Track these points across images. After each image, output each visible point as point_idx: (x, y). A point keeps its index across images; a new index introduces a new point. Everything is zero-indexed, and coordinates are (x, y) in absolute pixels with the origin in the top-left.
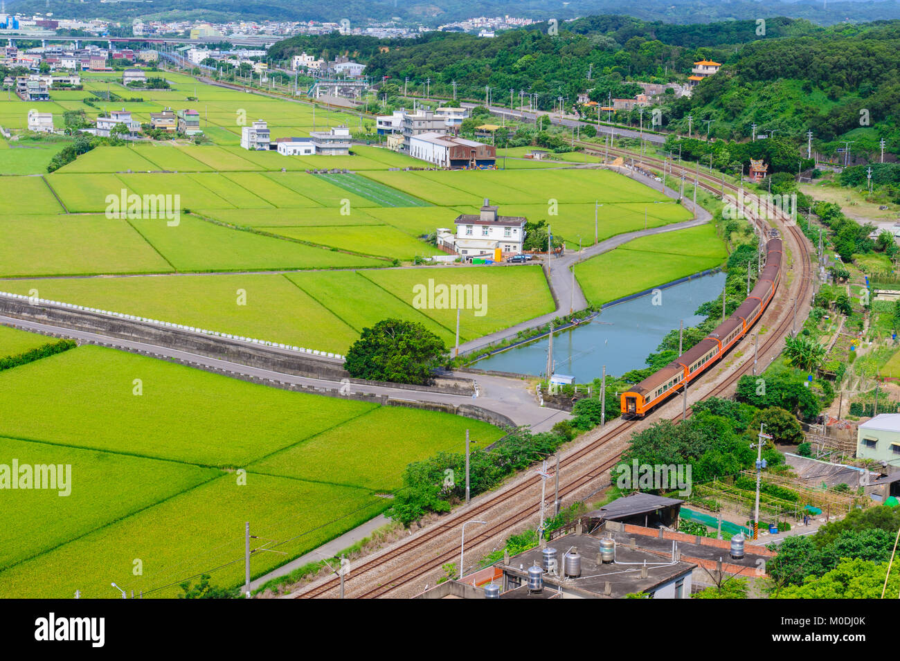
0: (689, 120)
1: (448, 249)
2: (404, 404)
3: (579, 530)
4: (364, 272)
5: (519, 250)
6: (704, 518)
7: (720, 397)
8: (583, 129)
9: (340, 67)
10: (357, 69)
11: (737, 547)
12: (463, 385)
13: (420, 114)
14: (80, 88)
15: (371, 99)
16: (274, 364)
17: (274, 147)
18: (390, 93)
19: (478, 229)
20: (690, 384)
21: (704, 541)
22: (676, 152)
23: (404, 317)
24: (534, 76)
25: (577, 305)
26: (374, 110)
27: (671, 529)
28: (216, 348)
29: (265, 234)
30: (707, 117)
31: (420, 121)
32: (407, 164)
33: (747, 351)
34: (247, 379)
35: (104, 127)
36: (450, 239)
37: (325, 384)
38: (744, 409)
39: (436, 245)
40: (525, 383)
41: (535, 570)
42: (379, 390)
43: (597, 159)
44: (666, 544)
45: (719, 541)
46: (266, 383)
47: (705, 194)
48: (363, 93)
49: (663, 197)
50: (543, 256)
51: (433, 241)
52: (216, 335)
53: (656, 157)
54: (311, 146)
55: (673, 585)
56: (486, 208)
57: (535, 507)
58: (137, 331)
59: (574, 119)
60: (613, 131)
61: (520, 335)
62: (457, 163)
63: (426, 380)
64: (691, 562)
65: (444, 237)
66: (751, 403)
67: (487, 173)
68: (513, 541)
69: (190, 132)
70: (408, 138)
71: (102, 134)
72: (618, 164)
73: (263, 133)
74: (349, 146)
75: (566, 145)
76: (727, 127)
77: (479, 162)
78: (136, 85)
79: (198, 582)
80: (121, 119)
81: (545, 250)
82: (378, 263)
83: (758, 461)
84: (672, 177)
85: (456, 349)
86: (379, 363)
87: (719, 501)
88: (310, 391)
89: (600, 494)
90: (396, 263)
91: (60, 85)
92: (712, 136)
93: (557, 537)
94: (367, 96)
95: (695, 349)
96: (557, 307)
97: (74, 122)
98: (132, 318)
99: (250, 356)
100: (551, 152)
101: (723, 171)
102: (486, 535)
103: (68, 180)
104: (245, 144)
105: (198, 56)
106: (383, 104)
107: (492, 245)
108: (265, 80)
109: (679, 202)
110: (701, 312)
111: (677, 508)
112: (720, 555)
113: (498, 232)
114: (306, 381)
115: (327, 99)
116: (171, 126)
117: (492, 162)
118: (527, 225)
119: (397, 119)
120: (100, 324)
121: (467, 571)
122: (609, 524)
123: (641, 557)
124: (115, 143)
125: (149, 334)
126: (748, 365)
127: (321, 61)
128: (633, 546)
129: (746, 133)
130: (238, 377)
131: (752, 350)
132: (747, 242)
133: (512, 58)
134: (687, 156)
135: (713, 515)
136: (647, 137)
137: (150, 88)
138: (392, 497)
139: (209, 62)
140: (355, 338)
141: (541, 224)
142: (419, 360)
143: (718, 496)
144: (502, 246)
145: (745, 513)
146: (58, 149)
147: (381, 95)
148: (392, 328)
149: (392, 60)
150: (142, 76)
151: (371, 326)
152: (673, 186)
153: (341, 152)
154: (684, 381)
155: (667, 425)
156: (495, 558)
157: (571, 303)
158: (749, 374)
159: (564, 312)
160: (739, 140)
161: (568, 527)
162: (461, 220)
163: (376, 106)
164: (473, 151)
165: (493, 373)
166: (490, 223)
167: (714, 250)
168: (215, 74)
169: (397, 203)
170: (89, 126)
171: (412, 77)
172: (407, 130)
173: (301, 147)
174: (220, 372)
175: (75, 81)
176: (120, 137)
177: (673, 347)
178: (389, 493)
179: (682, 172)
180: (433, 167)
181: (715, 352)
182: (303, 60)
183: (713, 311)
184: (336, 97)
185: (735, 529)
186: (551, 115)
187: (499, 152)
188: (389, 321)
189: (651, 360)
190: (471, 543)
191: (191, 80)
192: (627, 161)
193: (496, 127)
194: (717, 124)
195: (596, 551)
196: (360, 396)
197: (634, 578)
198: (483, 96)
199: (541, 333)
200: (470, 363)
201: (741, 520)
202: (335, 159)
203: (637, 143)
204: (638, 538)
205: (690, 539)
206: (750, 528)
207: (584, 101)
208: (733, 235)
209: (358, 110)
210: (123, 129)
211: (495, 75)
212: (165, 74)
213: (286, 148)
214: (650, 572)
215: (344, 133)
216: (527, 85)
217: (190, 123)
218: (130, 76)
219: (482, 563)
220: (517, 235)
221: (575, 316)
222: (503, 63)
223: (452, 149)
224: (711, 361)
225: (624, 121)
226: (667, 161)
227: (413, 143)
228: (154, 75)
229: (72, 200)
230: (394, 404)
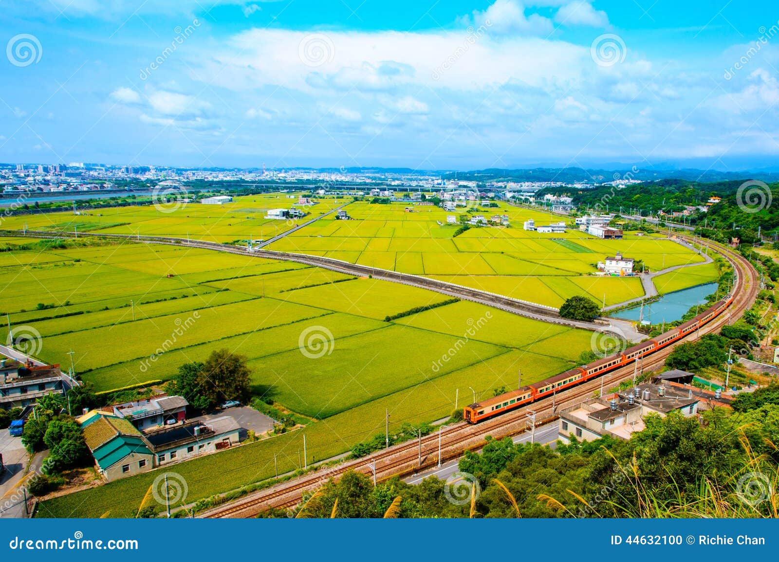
0: (706, 221)
1: (602, 270)
2: (581, 329)
3: (650, 382)
4: (568, 277)
5: (630, 271)
6: (703, 381)
7: (713, 333)
8: (659, 224)
9: (563, 199)
10: (569, 200)
11: (718, 394)
12: (605, 323)
13: (593, 217)
14: (466, 206)
15: (573, 212)
16: (532, 311)
17: (536, 229)
18: (582, 209)
19: (614, 262)
20: (700, 327)
21: (703, 391)
22: (699, 234)
23: (582, 295)
24: (641, 203)
25: (654, 294)
26: (575, 216)
27: (689, 385)
28: (511, 303)
29: (531, 262)
30: (714, 220)
31: (593, 220)
32: (587, 236)
33: (727, 315)
34: (521, 315)
35: (474, 221)
36: (602, 266)
37: (552, 319)
38: (723, 339)
39: (597, 268)
40: (630, 323)
41: (631, 396)
42: (572, 323)
43: (665, 236)
44: (687, 391)
45: (710, 391)
46: (529, 317)
47: (711, 251)
48: (571, 209)
49: (692, 252)
50: (640, 274)
51: (596, 266)
52: (511, 299)
53: (691, 236)
54: (550, 229)
55: (689, 407)
56: (618, 254)
57: (632, 372)
58: (481, 296)
59: (656, 220)
60: (672, 225)
61: (629, 304)
62: (607, 237)
63: (590, 320)
64: (697, 399)
65: (600, 265)
66: (727, 337)
67: (619, 240)
68: (622, 384)
69: (505, 223)
70: (588, 227)
71: (473, 223)
72: (674, 238)
73: (532, 224)
74: (565, 229)
75: (652, 230)
76: (722, 224)
77: (616, 236)
78: (486, 206)
79: (500, 389)
80: (480, 218)
81: (641, 272)
82: (574, 274)
83: (729, 360)
84: (697, 244)
85: (603, 309)
86: (572, 312)
87: (711, 375)
88: (545, 321)
89: (660, 368)
90: (581, 274)
91: (458, 206)
92: (716, 227)
93: (640, 384)
94: (573, 210)
95: (703, 314)
96: (645, 294)
97: (463, 219)
98: (481, 291)
99: (524, 307)
100: (645, 232)
101: (719, 242)
102: (612, 381)
103: (458, 240)
104: (525, 228)
105: (509, 195)
106: (579, 213)
107: (620, 269)
108: (534, 204)
109: (699, 254)
110: (707, 298)
111: (692, 377)
112: (709, 397)
113: (622, 264)
114: (544, 317)
115: (556, 211)
116: (498, 221)
117: (621, 237)
118: (634, 262)
119: (584, 219)
120: (469, 293)
121: (604, 394)
122: (663, 381)
123: (676, 395)
124: (478, 227)
125: (487, 297)
126: (727, 321)
127: (556, 197)
128: (672, 390)
129: (730, 226)
130: (518, 315)
131: (729, 315)
132: (729, 271)
133: (631, 196)
134: (704, 236)
135: (708, 381)
136: (687, 228)
137: (491, 207)
138: (575, 364)
139: (513, 197)
140: (563, 302)
141: (640, 261)
142: (588, 312)
143: (710, 373)
144: (624, 269)
145: (721, 381)
146: (457, 229)
147: (578, 210)
148: (578, 299)
149: (583, 196)
150: (488, 202)
151: (570, 298)
152: (697, 248)
153: (561, 232)
154: (698, 326)
155: (690, 343)
156: (614, 391)
157: (651, 293)
158: (726, 325)
159: (647, 297)
160: (727, 229)
161: (645, 381)
162: (607, 258)
163: (576, 214)
164: (613, 232)
165: (618, 319)
166: (619, 260)
167: (714, 274)
168: (515, 202)
169: (582, 251)
170: (469, 221)
171: (590, 203)
172: (588, 223)
173: (546, 229)
174: (512, 312)
175: (464, 204)
176: (480, 224)
177: (694, 312)
178: (574, 362)
179: (701, 242)
180: (597, 238)
181: (713, 314)
182: (549, 197)
183: (711, 298)
184: (560, 211)
185: (717, 387)
186: (647, 218)
187: (624, 232)
188: (577, 297)
189: (684, 317)
190: (605, 384)
191: (507, 204)
192: (678, 237)
193: (624, 223)
194: (718, 223)
195: (656, 391)
196: (564, 325)
197: (672, 403)
198: (619, 211)
199: (638, 304)
200: (608, 314)
201: (720, 384)
202: (559, 234)
203: (683, 230)
204: (675, 387)
205: (697, 390)
206: (724, 387)
207: (661, 213)
208: (723, 268)
209: (569, 216)
210: (480, 222)
211: (625, 202)
212: (497, 202)
213: (540, 230)
214: (679, 401)
215: (563, 224)
216: (637, 207)
217: (505, 220)
218: (484, 202)
219: (610, 392)
220: (630, 265)
221: (652, 298)
222: (628, 198)
223: (605, 231)
224: (711, 318)
225: (677, 221)
226: (695, 238)
227: (590, 229)
228: (493, 202)
229: (461, 248)
230: (577, 328)
